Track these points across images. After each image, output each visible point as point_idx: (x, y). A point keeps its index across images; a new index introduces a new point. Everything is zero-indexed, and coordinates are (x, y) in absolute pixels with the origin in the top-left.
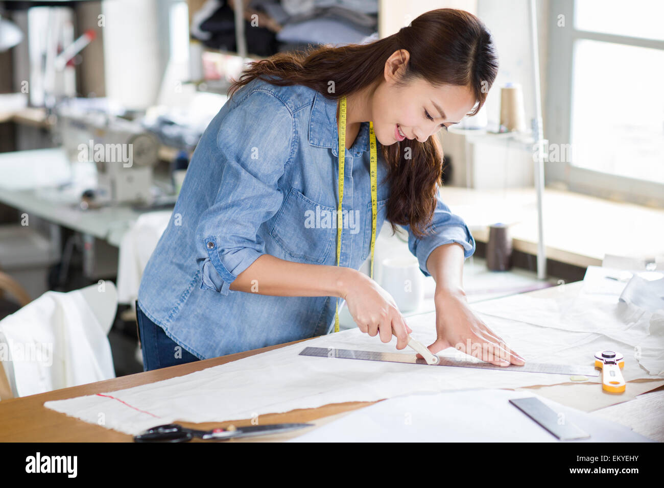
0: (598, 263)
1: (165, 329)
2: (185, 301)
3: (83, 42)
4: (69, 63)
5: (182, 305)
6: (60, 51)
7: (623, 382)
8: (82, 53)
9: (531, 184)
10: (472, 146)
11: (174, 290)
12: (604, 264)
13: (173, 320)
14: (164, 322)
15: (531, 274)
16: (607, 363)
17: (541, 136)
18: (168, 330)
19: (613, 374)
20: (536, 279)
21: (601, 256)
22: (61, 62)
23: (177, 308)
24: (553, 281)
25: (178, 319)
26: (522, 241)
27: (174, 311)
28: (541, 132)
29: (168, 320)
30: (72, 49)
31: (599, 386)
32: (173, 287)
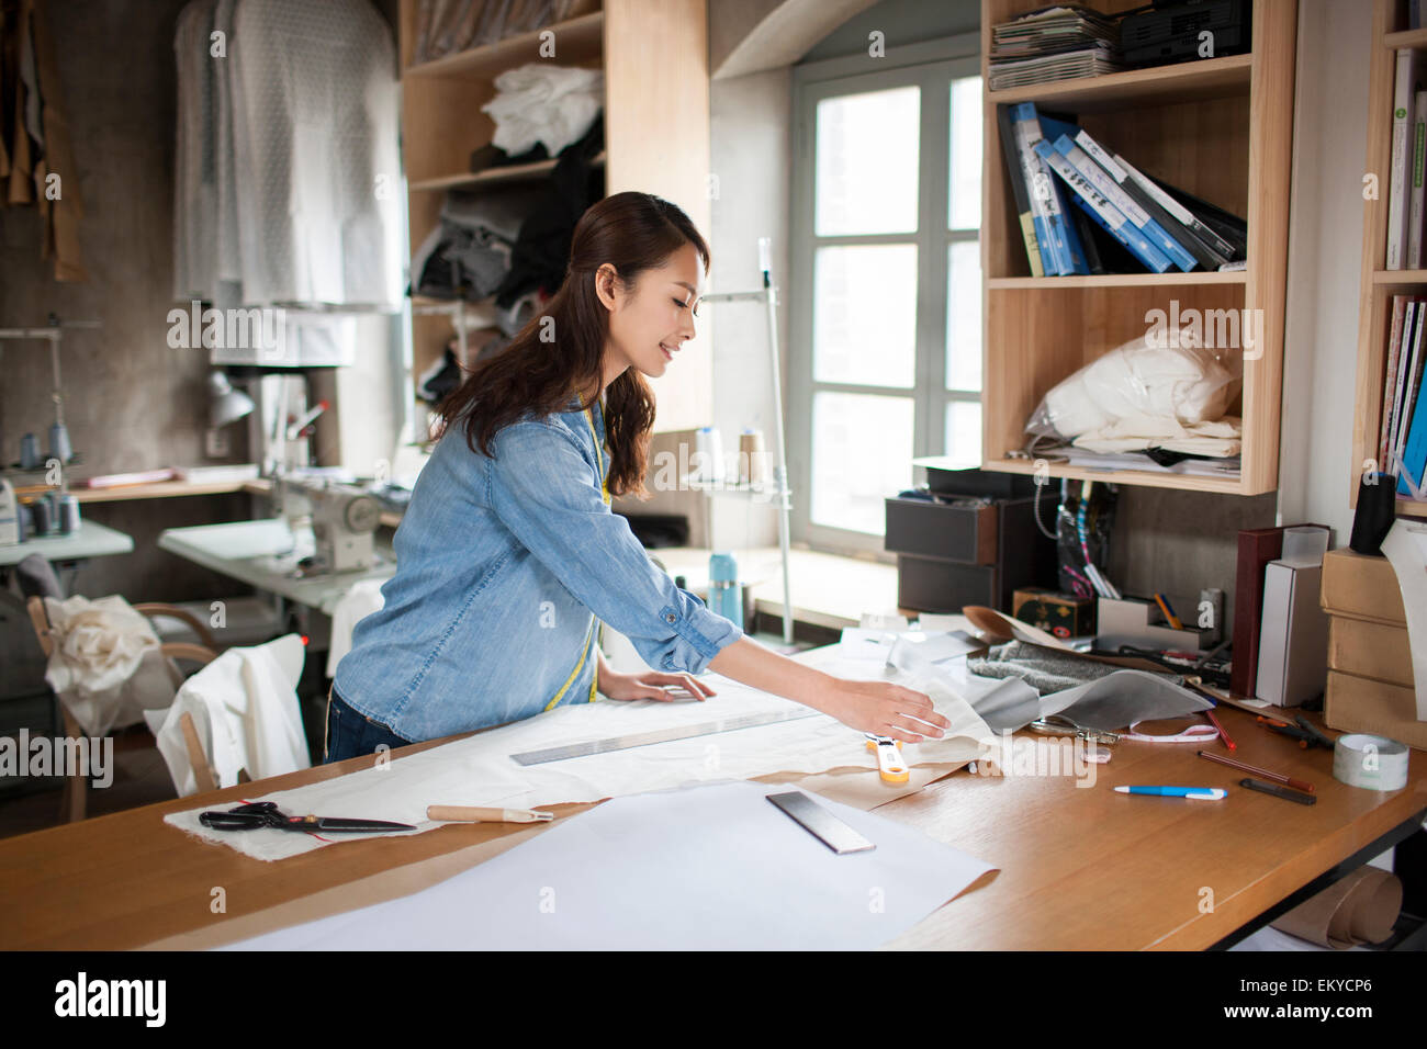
0: (855, 624)
1: (390, 726)
2: (418, 688)
3: (316, 412)
4: (301, 434)
5: (413, 693)
6: (291, 421)
7: (905, 769)
8: (314, 422)
9: (775, 543)
10: (709, 500)
11: (402, 675)
12: (861, 624)
13: (402, 714)
14: (390, 717)
15: (777, 639)
16: (882, 743)
17: (785, 487)
18: (396, 727)
19: (891, 757)
20: (783, 643)
21: (857, 617)
22: (293, 432)
23: (406, 697)
24: (804, 645)
25: (410, 712)
26: (766, 602)
27: (402, 702)
28: (785, 481)
29: (395, 715)
30: (305, 419)
31: (876, 773)
32: (399, 673)
